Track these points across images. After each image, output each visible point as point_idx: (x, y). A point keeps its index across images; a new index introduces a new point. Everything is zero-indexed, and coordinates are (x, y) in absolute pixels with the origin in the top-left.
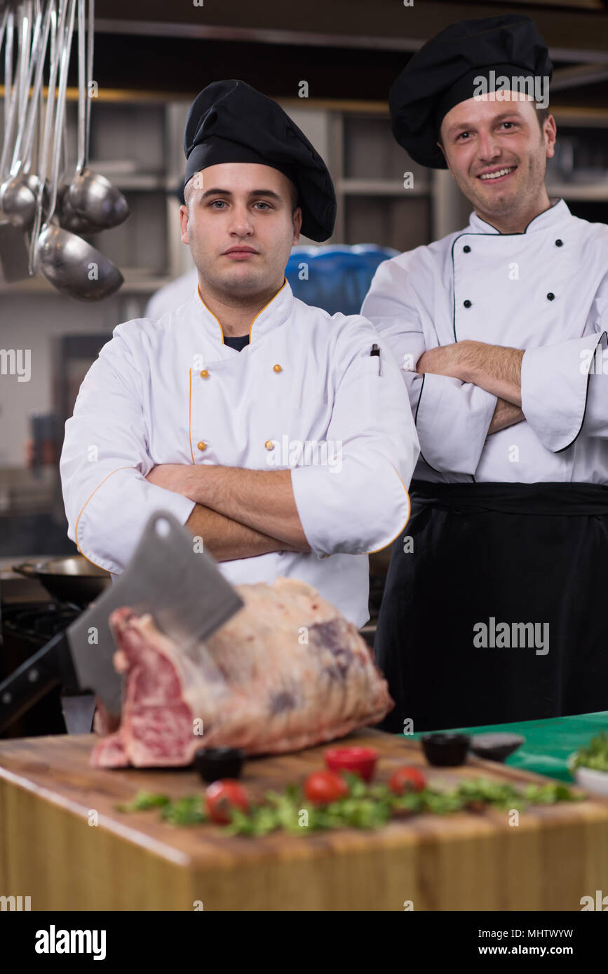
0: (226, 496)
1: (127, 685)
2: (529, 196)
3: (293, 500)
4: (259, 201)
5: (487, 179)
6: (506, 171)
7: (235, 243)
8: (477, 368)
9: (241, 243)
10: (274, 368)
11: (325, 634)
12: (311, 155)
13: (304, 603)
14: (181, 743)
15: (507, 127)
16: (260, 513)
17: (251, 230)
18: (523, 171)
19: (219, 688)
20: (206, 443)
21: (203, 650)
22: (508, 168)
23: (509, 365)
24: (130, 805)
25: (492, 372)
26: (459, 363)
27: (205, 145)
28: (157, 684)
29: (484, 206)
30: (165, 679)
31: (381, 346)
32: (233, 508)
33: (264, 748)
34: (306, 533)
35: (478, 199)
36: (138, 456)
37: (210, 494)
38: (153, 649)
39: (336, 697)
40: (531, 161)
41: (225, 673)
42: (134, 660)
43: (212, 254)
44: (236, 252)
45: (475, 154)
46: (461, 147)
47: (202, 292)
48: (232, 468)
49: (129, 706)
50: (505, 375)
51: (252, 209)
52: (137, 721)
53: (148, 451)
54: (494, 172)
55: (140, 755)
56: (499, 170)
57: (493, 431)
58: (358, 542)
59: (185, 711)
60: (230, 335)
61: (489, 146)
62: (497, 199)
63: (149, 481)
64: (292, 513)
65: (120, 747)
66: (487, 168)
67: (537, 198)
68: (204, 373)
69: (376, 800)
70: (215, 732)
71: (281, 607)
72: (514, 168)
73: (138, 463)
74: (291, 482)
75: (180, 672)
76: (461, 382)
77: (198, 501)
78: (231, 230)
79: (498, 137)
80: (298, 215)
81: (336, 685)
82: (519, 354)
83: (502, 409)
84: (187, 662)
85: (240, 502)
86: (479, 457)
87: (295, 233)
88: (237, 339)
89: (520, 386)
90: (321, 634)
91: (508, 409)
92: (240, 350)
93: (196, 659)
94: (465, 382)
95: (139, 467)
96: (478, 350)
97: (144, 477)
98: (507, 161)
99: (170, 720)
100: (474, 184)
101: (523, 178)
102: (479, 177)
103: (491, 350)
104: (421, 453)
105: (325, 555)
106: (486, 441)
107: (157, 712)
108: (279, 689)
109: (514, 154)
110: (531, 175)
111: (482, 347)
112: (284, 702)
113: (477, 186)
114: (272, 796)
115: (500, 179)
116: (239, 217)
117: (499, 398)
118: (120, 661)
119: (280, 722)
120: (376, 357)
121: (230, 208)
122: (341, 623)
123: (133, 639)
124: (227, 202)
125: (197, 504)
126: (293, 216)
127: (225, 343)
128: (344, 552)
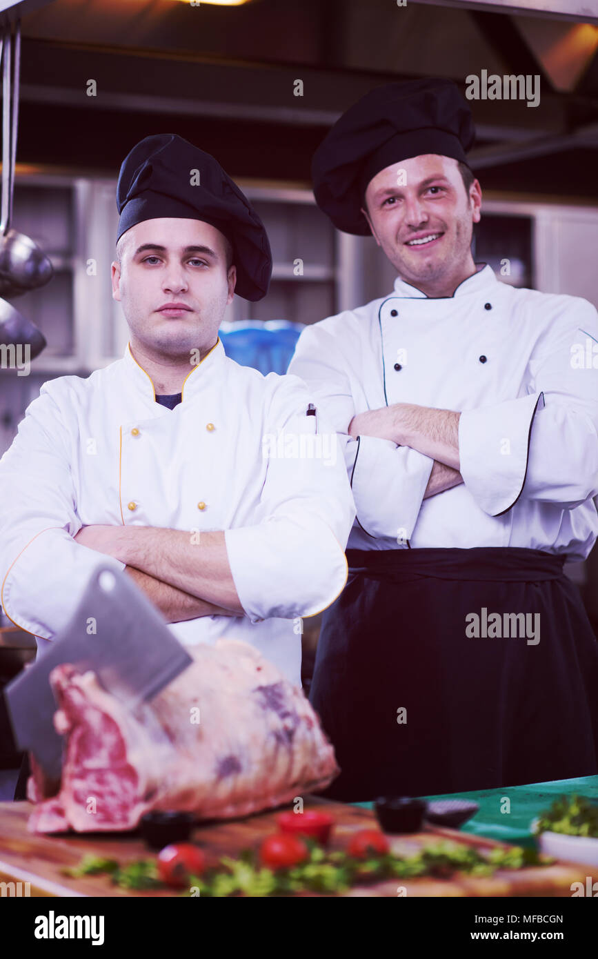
0: (157, 556)
1: (68, 747)
2: (456, 261)
3: (227, 561)
4: (193, 257)
5: (414, 245)
6: (434, 237)
7: (169, 300)
8: (413, 430)
9: (175, 300)
10: (207, 427)
11: (272, 697)
12: (248, 212)
13: (248, 666)
14: (125, 807)
15: (433, 192)
16: (192, 575)
17: (186, 287)
18: (451, 236)
19: (165, 749)
20: (137, 503)
21: (148, 711)
22: (435, 234)
23: (445, 427)
24: (76, 870)
25: (428, 434)
26: (394, 425)
27: (139, 199)
28: (100, 745)
29: (411, 272)
30: (109, 739)
31: (316, 406)
32: (165, 570)
33: (210, 814)
34: (240, 596)
35: (405, 265)
36: (66, 516)
37: (141, 555)
38: (96, 708)
39: (282, 761)
40: (458, 227)
41: (170, 734)
42: (76, 720)
43: (145, 311)
44: (170, 309)
45: (402, 220)
46: (387, 213)
47: (133, 349)
48: (164, 529)
49: (70, 768)
50: (441, 436)
51: (187, 265)
52: (78, 785)
53: (76, 511)
54: (422, 238)
55: (82, 819)
56: (427, 236)
57: (428, 496)
58: (293, 606)
59: (130, 773)
60: (161, 394)
61: (417, 212)
62: (425, 265)
63: (78, 542)
64: (226, 576)
65: (60, 812)
66: (414, 234)
67: (463, 263)
68: (135, 431)
69: (337, 865)
70: (161, 796)
71: (225, 668)
72: (441, 234)
73: (67, 522)
74: (225, 543)
75: (125, 732)
76: (397, 446)
77: (129, 563)
78: (165, 286)
79: (426, 202)
80: (233, 273)
81: (283, 750)
82: (457, 415)
83: (438, 473)
84: (132, 722)
85: (172, 564)
86: (415, 522)
87: (229, 292)
88: (169, 397)
89: (458, 449)
90: (266, 695)
91: (444, 472)
92: (172, 408)
93: (141, 719)
94: (399, 446)
95: (68, 528)
96: (413, 412)
97: (72, 537)
98: (434, 228)
99: (114, 782)
100: (401, 251)
101: (451, 244)
102: (407, 243)
103: (426, 412)
104: (356, 517)
105: (259, 619)
106: (422, 506)
107: (100, 775)
108: (225, 752)
109: (442, 220)
110: (459, 241)
111: (416, 409)
112: (230, 766)
113: (405, 253)
114: (226, 861)
115: (428, 245)
116: (173, 273)
117: (435, 460)
118: (61, 721)
119: (227, 787)
120: (312, 417)
121: (164, 264)
122: (285, 686)
123: (76, 697)
124: (160, 258)
125: (127, 565)
126: (228, 274)
127: (157, 401)
128: (279, 616)
